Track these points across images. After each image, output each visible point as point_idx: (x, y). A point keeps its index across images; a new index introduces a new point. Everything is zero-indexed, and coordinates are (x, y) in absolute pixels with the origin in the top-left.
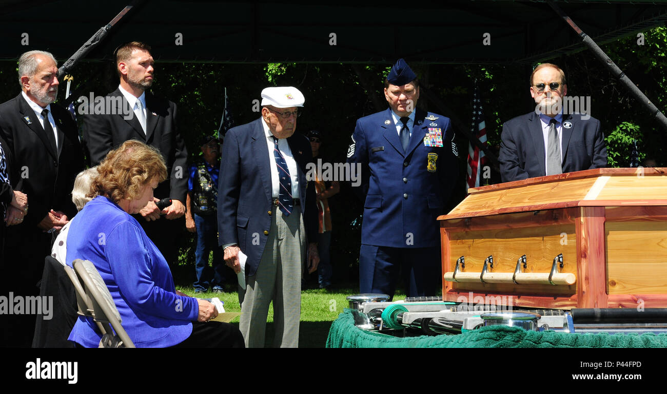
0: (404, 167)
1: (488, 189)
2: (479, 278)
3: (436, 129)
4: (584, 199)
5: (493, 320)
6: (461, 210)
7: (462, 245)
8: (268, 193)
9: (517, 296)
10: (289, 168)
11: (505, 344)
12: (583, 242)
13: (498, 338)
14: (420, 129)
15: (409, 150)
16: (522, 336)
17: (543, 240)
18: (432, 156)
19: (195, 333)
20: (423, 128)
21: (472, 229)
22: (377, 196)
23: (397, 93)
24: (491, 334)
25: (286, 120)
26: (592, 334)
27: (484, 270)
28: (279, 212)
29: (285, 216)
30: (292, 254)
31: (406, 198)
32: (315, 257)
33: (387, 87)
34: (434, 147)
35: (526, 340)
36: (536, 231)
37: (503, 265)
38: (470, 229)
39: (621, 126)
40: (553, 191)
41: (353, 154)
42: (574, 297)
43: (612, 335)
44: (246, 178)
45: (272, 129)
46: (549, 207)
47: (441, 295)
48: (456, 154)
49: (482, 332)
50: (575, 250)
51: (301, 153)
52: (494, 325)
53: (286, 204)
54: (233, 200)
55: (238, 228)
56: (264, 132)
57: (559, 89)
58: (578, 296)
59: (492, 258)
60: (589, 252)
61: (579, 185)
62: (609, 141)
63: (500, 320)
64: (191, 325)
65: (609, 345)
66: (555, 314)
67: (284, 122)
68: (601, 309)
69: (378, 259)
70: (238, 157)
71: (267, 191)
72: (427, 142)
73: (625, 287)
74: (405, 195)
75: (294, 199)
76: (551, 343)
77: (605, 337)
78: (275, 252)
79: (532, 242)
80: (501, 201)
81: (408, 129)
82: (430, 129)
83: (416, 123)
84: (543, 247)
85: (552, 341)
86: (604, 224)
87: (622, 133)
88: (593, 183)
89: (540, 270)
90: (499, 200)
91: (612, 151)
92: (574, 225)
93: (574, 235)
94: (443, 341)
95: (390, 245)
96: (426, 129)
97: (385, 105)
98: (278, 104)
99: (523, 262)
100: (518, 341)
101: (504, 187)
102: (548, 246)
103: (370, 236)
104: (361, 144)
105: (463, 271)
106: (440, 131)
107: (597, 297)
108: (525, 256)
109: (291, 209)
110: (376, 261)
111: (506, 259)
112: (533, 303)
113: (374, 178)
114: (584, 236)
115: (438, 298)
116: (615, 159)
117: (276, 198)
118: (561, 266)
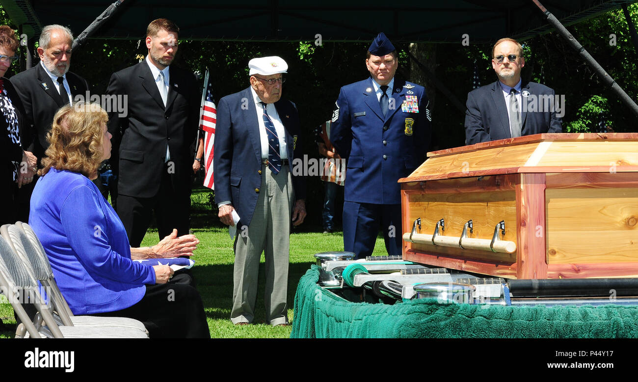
0: (384, 131)
1: (444, 153)
2: (431, 240)
3: (412, 96)
4: (525, 165)
5: (426, 292)
6: (420, 173)
7: (419, 207)
8: (257, 154)
9: (463, 261)
10: (277, 131)
11: (436, 319)
12: (523, 210)
13: (430, 312)
14: (399, 96)
15: (389, 114)
16: (455, 309)
17: (487, 206)
18: (409, 121)
19: (148, 295)
20: (401, 96)
21: (426, 192)
22: (360, 157)
23: (377, 63)
24: (423, 308)
25: (273, 86)
26: (529, 307)
27: (435, 233)
28: (268, 171)
29: (274, 174)
30: (281, 209)
31: (385, 159)
32: (302, 211)
33: (369, 58)
34: (411, 113)
35: (459, 314)
36: (481, 197)
37: (453, 229)
38: (425, 192)
39: (593, 99)
40: (498, 156)
41: (337, 118)
42: (514, 265)
43: (549, 307)
44: (237, 141)
45: (260, 95)
46: (491, 173)
47: (401, 254)
48: (430, 119)
49: (414, 305)
50: (515, 218)
51: (288, 117)
52: (426, 298)
53: (275, 164)
54: (226, 162)
55: (232, 187)
56: (253, 99)
57: (517, 60)
58: (518, 264)
59: (443, 222)
60: (528, 220)
61: (523, 150)
62: (583, 111)
63: (432, 293)
64: (144, 287)
65: (545, 318)
66: (495, 283)
67: (271, 88)
68: (539, 280)
69: (360, 215)
70: (230, 122)
71: (257, 152)
72: (405, 108)
73: (565, 256)
74: (385, 156)
75: (283, 160)
76: (485, 317)
77: (541, 310)
78: (265, 208)
79: (477, 207)
80: (453, 165)
81: (387, 96)
82: (407, 96)
83: (394, 91)
84: (487, 213)
85: (486, 315)
86: (545, 190)
87: (593, 105)
88: (535, 148)
89: (484, 236)
90: (451, 164)
91: (585, 119)
92: (514, 191)
93: (515, 202)
94: (378, 312)
95: (371, 202)
96: (403, 96)
97: (366, 75)
98: (263, 72)
99: (469, 226)
100: (450, 316)
101: (456, 151)
102: (492, 212)
103: (353, 193)
104: (344, 109)
105: (420, 232)
106: (416, 98)
107: (536, 267)
108: (471, 221)
109: (280, 168)
110: (358, 217)
111: (455, 222)
112: (478, 269)
113: (356, 140)
114: (524, 204)
115: (399, 257)
116: (587, 126)
117: (266, 159)
118: (503, 233)
